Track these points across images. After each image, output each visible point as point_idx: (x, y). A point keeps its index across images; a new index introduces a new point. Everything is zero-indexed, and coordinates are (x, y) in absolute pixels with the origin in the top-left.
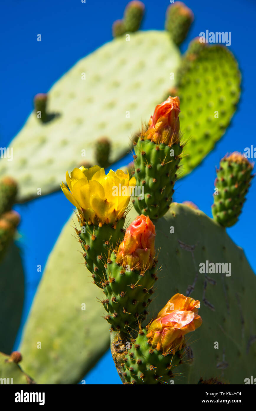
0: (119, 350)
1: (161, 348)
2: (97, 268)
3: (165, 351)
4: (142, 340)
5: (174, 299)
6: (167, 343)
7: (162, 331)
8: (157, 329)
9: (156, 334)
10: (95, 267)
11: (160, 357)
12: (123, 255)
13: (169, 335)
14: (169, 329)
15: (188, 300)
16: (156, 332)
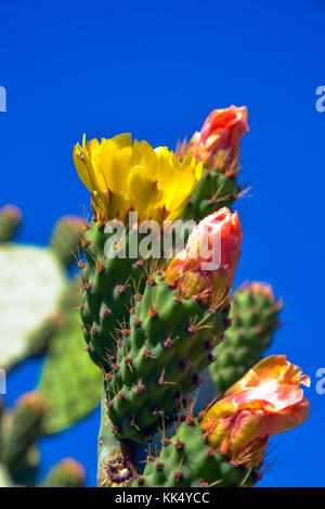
0: (115, 476)
1: (229, 451)
2: (110, 311)
3: (236, 456)
4: (189, 434)
5: (263, 366)
6: (242, 440)
7: (234, 419)
8: (226, 415)
9: (221, 425)
10: (104, 309)
11: (225, 467)
12: (181, 271)
13: (250, 425)
14: (253, 413)
15: (291, 367)
16: (221, 420)
